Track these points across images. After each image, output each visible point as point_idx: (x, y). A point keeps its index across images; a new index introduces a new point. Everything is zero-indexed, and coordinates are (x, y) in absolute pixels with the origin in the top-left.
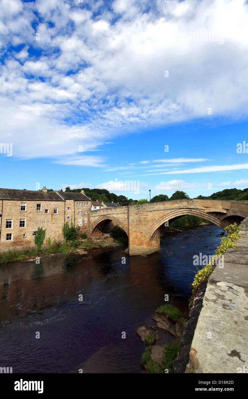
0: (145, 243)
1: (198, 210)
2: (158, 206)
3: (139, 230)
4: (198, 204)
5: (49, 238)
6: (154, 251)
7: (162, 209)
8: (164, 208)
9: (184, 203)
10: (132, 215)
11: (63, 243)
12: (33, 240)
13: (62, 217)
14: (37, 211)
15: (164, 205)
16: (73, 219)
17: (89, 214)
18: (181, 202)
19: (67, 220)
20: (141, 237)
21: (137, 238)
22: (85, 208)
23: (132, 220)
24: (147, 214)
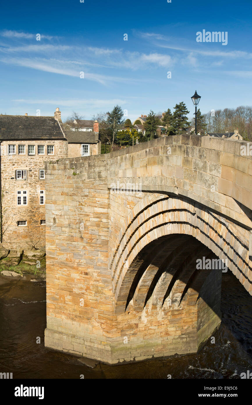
0: (99, 317)
3: (77, 260)
20: (84, 291)
21: (71, 292)
22: (40, 163)
23: (54, 219)
24: (109, 199)
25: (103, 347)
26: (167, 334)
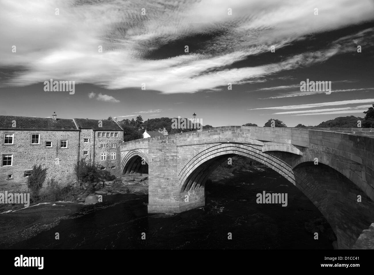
0: (174, 195)
1: (251, 146)
2: (191, 137)
3: (163, 174)
4: (249, 135)
5: (52, 180)
6: (190, 207)
7: (195, 143)
8: (198, 142)
9: (227, 132)
10: (152, 151)
11: (76, 185)
12: (26, 182)
13: (75, 152)
14: (33, 144)
15: (198, 136)
16: (92, 154)
17: (119, 148)
18: (223, 131)
19: (82, 156)
20: (167, 186)
21: (160, 187)
22: (112, 140)
23: (153, 159)
24: (177, 150)
25: (176, 207)
26: (196, 199)
